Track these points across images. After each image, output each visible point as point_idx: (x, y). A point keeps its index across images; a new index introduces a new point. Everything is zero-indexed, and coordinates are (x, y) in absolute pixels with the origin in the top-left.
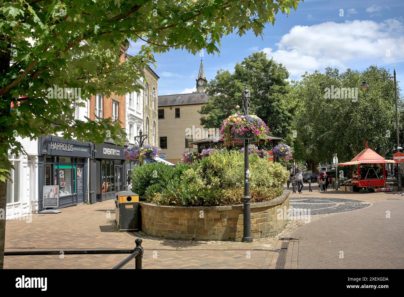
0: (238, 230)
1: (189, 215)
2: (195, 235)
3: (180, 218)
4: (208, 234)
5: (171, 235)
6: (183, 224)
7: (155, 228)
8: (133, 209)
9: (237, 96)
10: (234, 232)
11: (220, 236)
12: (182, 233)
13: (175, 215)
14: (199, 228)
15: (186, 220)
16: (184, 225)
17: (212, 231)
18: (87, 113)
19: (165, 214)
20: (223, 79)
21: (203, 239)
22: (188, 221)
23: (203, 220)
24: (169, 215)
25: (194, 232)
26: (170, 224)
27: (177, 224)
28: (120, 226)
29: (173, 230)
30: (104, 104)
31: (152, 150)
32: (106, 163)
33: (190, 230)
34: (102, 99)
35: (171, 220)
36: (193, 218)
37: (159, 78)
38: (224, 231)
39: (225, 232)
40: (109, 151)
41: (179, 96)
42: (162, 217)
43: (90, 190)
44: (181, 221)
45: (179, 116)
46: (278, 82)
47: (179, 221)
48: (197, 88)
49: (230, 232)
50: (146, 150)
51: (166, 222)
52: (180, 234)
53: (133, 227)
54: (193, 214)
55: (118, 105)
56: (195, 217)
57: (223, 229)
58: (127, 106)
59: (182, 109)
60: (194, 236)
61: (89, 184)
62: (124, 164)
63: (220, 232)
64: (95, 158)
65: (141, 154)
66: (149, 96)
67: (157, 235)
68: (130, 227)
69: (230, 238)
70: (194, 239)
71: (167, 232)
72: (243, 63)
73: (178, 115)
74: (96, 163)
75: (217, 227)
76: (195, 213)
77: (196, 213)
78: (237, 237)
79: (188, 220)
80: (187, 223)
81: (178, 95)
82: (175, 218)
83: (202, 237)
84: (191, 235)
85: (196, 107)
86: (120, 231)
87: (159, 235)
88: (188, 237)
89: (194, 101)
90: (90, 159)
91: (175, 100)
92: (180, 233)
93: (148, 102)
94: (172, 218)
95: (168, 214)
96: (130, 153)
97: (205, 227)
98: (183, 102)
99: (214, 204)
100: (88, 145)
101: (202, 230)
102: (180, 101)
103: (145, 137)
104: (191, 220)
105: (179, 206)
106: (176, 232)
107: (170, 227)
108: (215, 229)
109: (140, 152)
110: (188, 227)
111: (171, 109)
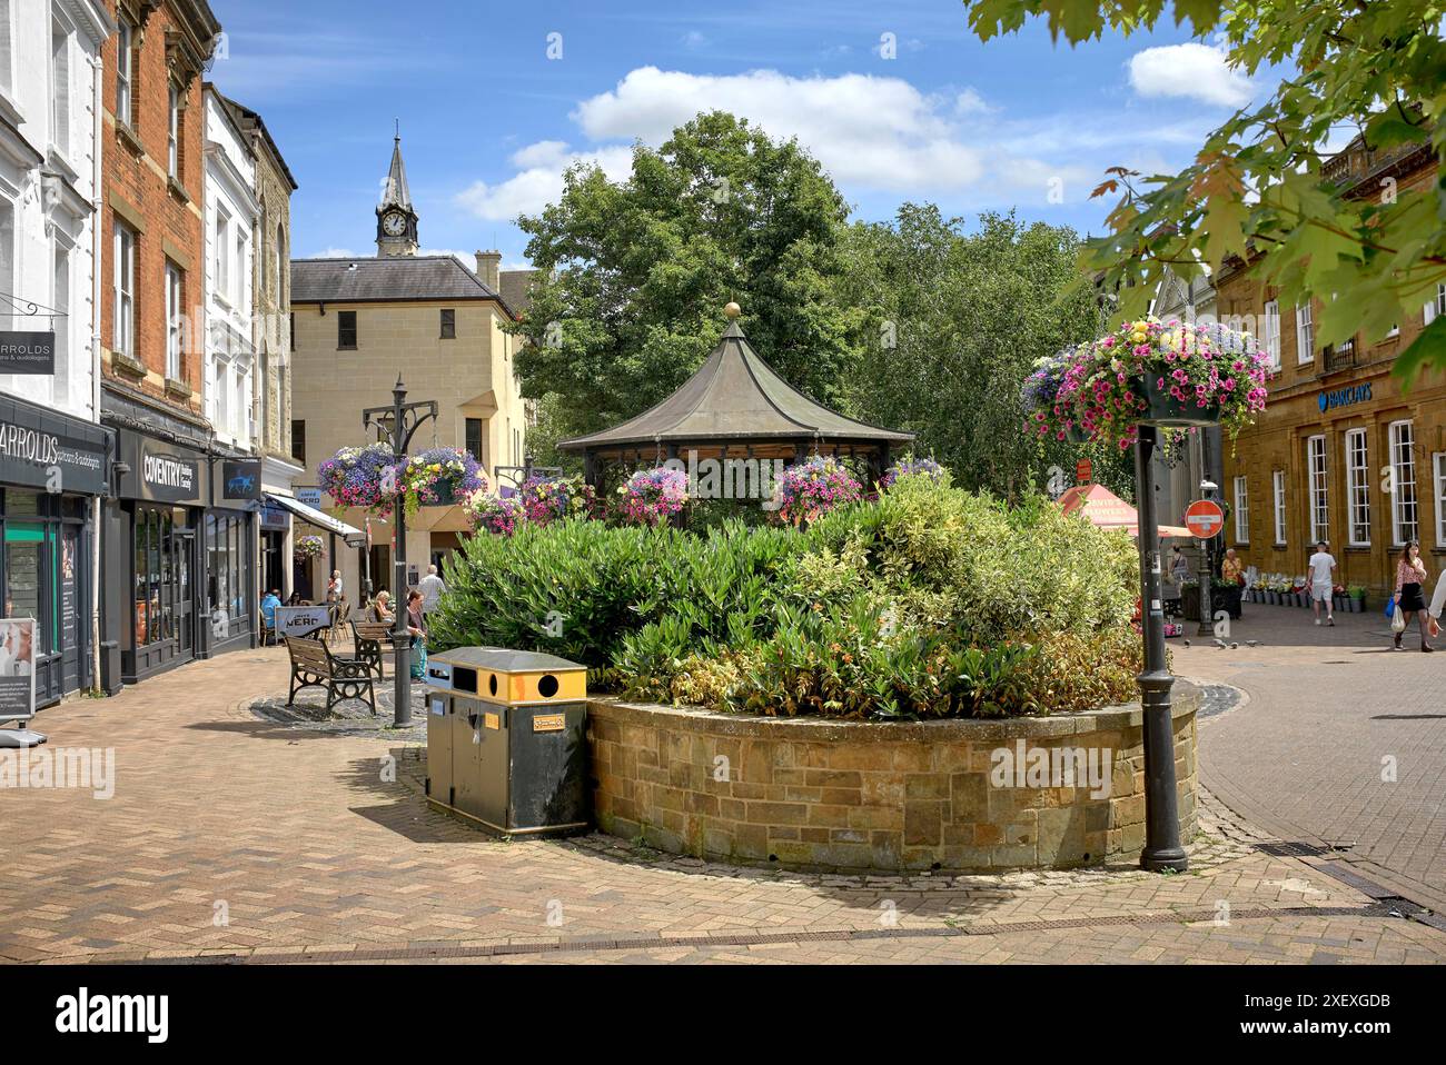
0: (1113, 819)
1: (915, 758)
2: (941, 849)
3: (867, 775)
4: (1002, 841)
5: (816, 852)
6: (884, 801)
7: (721, 819)
8: (565, 735)
9: (658, 275)
10: (1102, 829)
11: (1050, 853)
12: (880, 840)
13: (838, 760)
14: (962, 818)
15: (900, 781)
16: (889, 806)
17: (1021, 830)
18: (93, 303)
19: (787, 755)
20: (593, 204)
21: (978, 867)
22: (907, 786)
23: (977, 779)
24: (806, 761)
25: (937, 837)
26: (813, 803)
27: (854, 799)
28: (513, 813)
29: (831, 829)
30: (142, 273)
31: (463, 469)
32: (146, 521)
33: (920, 826)
34: (131, 251)
35: (822, 782)
36: (932, 771)
37: (295, 187)
38: (1065, 828)
39: (1069, 828)
40: (159, 471)
41: (351, 266)
42: (770, 769)
43: (103, 637)
44: (873, 787)
45: (355, 343)
46: (813, 226)
47: (860, 785)
48: (379, 240)
49: (1088, 831)
50: (437, 467)
51: (791, 791)
52: (869, 845)
53: (568, 814)
54: (935, 754)
55: (182, 280)
56: (944, 766)
57: (1059, 817)
58: (210, 286)
59: (366, 317)
60: (939, 853)
61: (99, 609)
62: (199, 524)
63: (1050, 832)
64: (122, 496)
65: (415, 485)
66: (268, 255)
67: (733, 851)
68: (553, 814)
69: (1087, 857)
70: (937, 866)
71: (796, 838)
72: (667, 149)
73: (348, 337)
74: (119, 520)
75: (1037, 807)
76: (940, 751)
77: (946, 751)
78: (1110, 850)
79: (909, 782)
80: (901, 794)
81: (345, 260)
82: (843, 775)
83: (975, 859)
84: (924, 851)
85: (419, 309)
86: (513, 835)
87: (750, 852)
88: (909, 859)
89: (411, 288)
90: (103, 502)
91: (337, 281)
92: (868, 842)
93: (264, 278)
94: (823, 773)
95: (803, 757)
96: (353, 479)
97: (990, 810)
98: (368, 288)
99: (1017, 709)
100: (100, 441)
101: (974, 825)
102: (356, 284)
103: (421, 412)
104: (927, 780)
105: (855, 719)
106: (850, 836)
107: (812, 816)
108: (1030, 819)
109: (411, 475)
110: (911, 813)
111: (323, 313)
